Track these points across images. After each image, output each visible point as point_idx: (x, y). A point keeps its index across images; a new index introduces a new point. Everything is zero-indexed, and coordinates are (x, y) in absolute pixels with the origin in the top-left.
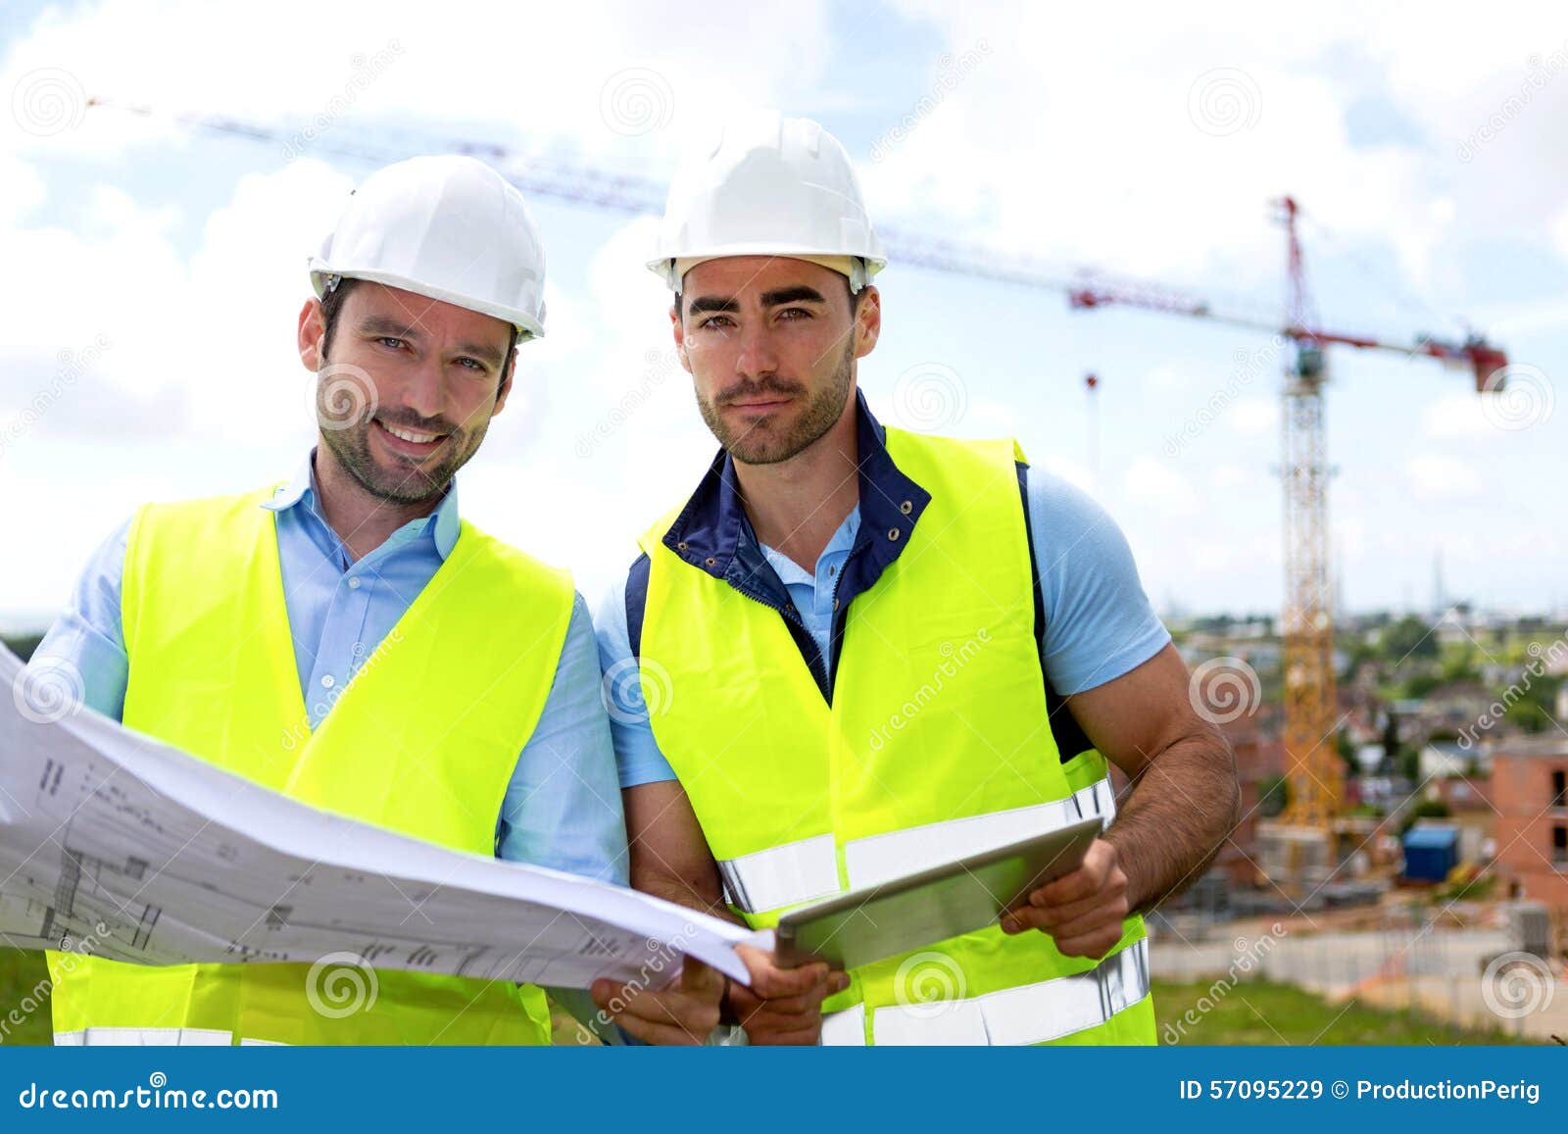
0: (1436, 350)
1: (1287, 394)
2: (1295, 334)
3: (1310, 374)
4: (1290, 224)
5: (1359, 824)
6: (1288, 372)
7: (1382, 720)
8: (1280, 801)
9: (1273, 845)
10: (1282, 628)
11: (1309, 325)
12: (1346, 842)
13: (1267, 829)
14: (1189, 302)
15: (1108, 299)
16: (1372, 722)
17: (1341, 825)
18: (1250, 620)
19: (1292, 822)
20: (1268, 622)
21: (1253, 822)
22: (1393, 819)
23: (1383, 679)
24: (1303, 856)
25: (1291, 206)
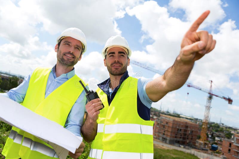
0: (225, 98)
1: (208, 99)
2: (210, 94)
3: (210, 98)
4: (211, 83)
5: (207, 142)
6: (208, 97)
7: (212, 133)
8: (199, 138)
9: (198, 142)
10: (203, 121)
11: (211, 93)
12: (205, 144)
13: (197, 140)
14: (200, 88)
15: (191, 86)
16: (211, 133)
17: (205, 142)
18: (200, 120)
19: (200, 140)
20: (202, 120)
21: (196, 139)
22: (211, 143)
23: (213, 129)
24: (201, 144)
25: (212, 81)
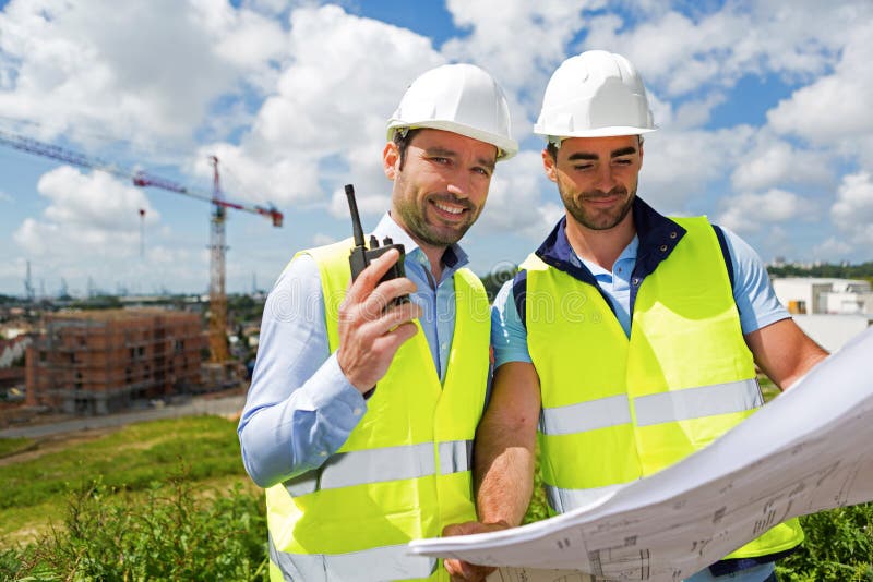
0: (261, 211)
1: (212, 222)
2: (215, 202)
3: (220, 215)
4: (215, 165)
5: (233, 362)
6: (214, 215)
7: (237, 328)
8: (206, 355)
9: (206, 370)
10: (205, 299)
11: (221, 199)
12: (230, 368)
13: (204, 365)
14: (179, 187)
15: (149, 184)
16: (234, 329)
17: (227, 362)
18: (193, 296)
19: (211, 362)
20: (199, 297)
21: (198, 364)
22: (242, 359)
23: (237, 315)
24: (214, 373)
25: (216, 160)
